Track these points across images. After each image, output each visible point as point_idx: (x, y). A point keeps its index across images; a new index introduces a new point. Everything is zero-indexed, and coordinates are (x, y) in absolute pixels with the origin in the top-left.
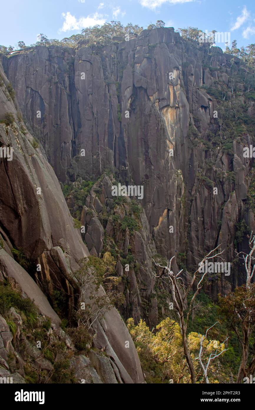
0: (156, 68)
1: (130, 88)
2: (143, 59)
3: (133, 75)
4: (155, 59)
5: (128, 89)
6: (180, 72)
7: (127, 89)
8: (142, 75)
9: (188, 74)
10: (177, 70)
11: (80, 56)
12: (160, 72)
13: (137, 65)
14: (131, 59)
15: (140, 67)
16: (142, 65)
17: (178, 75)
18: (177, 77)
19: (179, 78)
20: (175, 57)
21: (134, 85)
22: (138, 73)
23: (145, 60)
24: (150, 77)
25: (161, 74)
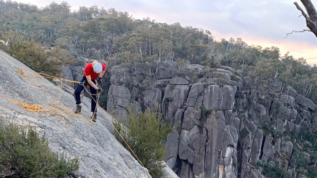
0: (207, 141)
1: (174, 158)
2: (193, 126)
3: (179, 143)
4: (207, 131)
5: (171, 159)
6: (234, 150)
7: (169, 158)
8: (189, 145)
9: (244, 147)
10: (231, 147)
11: (115, 97)
12: (211, 148)
13: (185, 131)
14: (178, 119)
15: (188, 134)
16: (191, 134)
17: (231, 153)
18: (231, 155)
19: (233, 157)
20: (231, 131)
21: (178, 156)
22: (185, 142)
23: (196, 127)
24: (198, 151)
25: (212, 150)
